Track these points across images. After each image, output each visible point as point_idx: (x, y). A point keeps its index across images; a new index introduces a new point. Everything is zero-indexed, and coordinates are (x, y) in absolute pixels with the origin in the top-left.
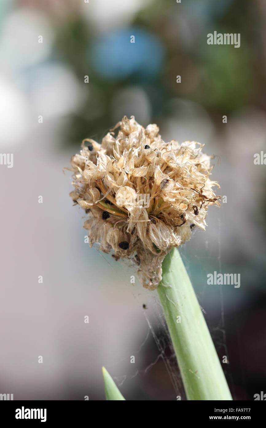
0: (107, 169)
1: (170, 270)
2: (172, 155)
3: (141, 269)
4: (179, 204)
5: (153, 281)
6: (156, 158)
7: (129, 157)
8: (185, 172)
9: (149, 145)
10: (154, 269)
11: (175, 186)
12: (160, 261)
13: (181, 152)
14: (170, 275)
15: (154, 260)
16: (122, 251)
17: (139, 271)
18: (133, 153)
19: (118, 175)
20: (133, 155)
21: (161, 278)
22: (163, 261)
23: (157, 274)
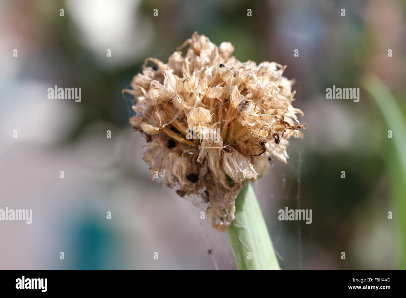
0: (177, 89)
1: (244, 208)
2: (252, 74)
3: (210, 206)
4: (259, 129)
5: (225, 220)
6: (233, 79)
7: (202, 75)
8: (265, 94)
9: (224, 64)
10: (226, 206)
11: (255, 109)
12: (234, 196)
13: (261, 73)
14: (244, 214)
15: (227, 196)
16: (190, 185)
17: (208, 208)
18: (206, 72)
19: (188, 96)
20: (206, 74)
21: (234, 217)
22: (238, 197)
23: (229, 211)
